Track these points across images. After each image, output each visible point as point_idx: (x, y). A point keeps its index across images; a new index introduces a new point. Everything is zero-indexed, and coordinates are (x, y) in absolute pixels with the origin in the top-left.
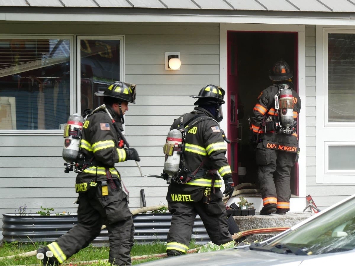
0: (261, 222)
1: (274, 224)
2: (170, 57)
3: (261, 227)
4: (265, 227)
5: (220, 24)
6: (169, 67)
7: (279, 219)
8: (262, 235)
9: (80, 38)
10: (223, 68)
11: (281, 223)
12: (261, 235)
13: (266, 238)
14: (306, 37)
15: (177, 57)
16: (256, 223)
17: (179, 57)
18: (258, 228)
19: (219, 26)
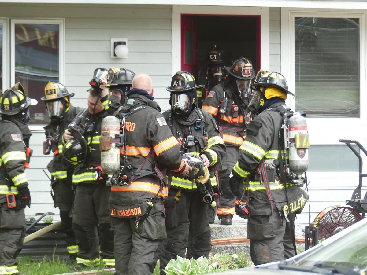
0: (221, 232)
1: (236, 234)
2: (116, 44)
3: (221, 237)
4: (226, 237)
5: (173, 6)
6: (115, 55)
7: (241, 228)
8: (223, 246)
9: (14, 22)
10: (177, 57)
11: (243, 233)
12: (221, 246)
13: (227, 249)
14: (269, 21)
15: (124, 43)
16: (216, 232)
17: (127, 43)
18: (217, 238)
19: (172, 9)
